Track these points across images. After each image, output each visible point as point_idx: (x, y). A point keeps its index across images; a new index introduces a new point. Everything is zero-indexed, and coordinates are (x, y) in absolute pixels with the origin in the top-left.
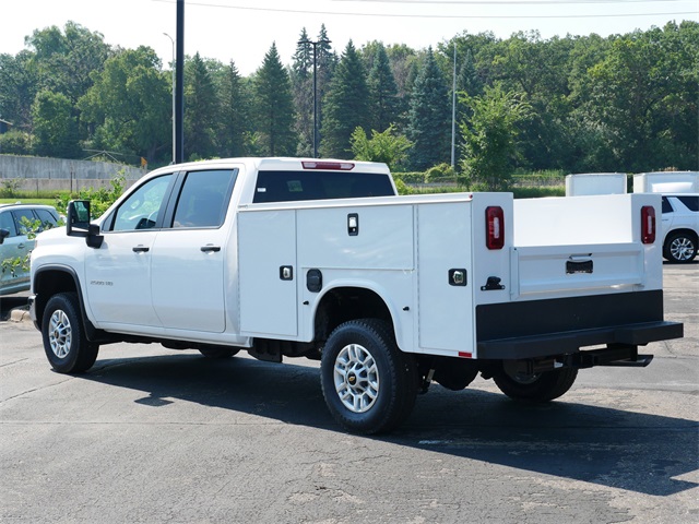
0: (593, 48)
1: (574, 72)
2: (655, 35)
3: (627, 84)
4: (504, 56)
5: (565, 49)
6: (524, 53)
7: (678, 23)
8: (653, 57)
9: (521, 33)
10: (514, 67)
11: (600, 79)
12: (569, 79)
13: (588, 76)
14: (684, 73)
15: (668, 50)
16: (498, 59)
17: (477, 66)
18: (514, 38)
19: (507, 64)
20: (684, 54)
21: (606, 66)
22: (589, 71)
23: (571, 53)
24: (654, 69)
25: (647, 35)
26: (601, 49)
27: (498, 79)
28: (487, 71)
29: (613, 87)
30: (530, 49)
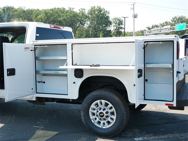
0: (38, 12)
1: (34, 17)
2: (52, 10)
3: (46, 20)
4: (17, 12)
5: (32, 12)
6: (22, 12)
7: (56, 8)
8: (52, 15)
9: (21, 7)
10: (20, 15)
11: (40, 19)
12: (33, 19)
13: (37, 18)
14: (59, 19)
15: (55, 14)
16: (16, 13)
17: (11, 14)
18: (19, 8)
19: (18, 14)
20: (58, 15)
21: (42, 16)
22: (38, 17)
23: (33, 12)
24: (52, 18)
25: (50, 10)
26: (40, 12)
27: (16, 17)
28: (13, 15)
29: (43, 21)
30: (24, 11)
